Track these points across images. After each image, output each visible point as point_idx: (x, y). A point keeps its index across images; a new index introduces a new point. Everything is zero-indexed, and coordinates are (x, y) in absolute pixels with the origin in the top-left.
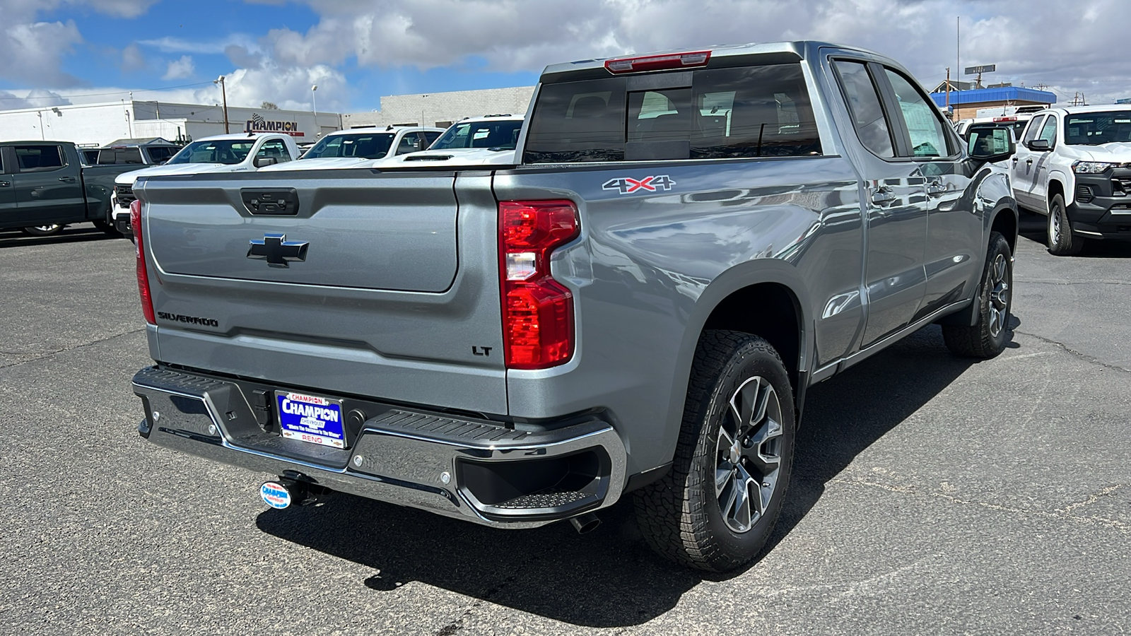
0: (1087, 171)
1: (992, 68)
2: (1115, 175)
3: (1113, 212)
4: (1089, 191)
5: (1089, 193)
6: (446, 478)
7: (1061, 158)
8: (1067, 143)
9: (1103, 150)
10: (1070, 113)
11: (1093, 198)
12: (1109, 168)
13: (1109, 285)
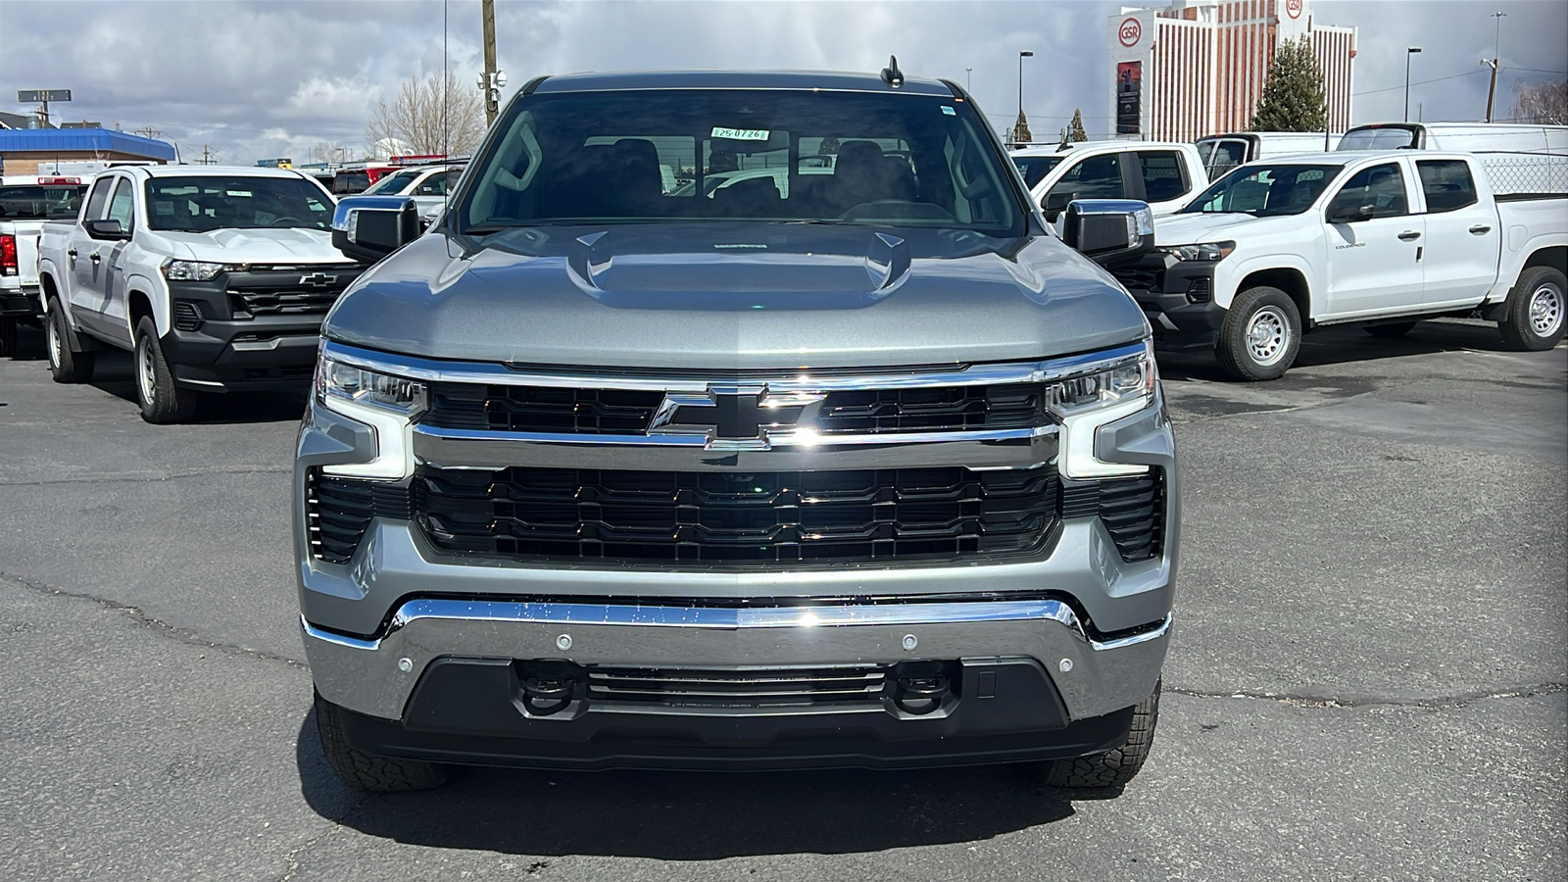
0: (189, 276)
1: (64, 96)
2: (232, 285)
3: (237, 347)
4: (193, 311)
5: (195, 314)
7: (144, 252)
8: (153, 226)
9: (210, 241)
10: (154, 176)
11: (202, 323)
12: (221, 272)
13: (234, 476)
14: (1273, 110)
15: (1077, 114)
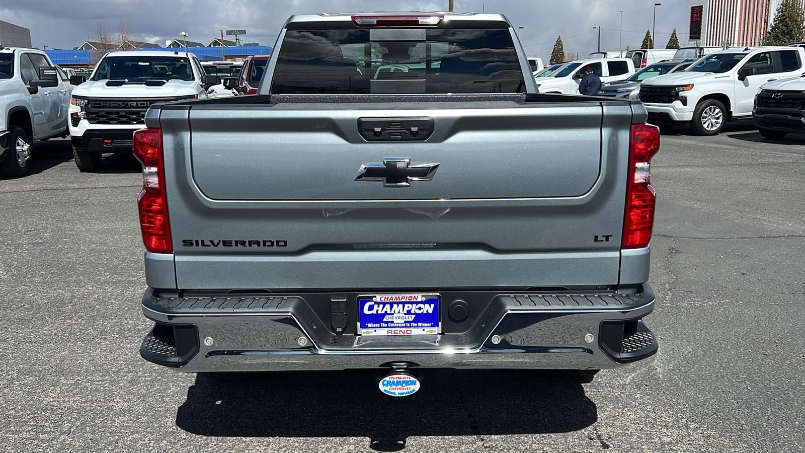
1: (243, 32)
6: (590, 338)
14: (778, 28)
15: (674, 31)
